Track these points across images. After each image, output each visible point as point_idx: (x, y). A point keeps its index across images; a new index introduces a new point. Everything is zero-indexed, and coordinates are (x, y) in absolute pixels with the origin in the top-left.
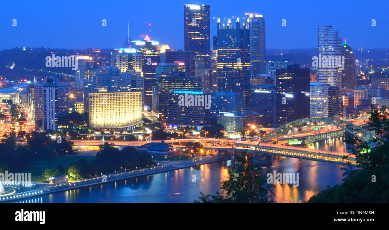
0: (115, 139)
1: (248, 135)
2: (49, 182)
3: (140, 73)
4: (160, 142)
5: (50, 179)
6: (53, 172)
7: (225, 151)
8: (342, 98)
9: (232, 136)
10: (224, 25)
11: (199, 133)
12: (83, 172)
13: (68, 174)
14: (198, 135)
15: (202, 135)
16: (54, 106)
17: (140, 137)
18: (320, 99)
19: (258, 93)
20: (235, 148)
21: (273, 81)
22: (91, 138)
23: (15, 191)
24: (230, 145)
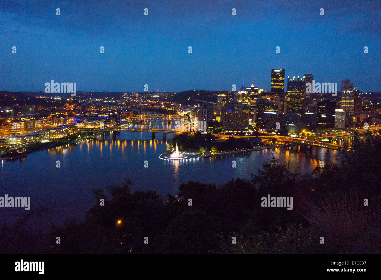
0: (234, 135)
1: (301, 136)
2: (202, 154)
3: (248, 103)
4: (256, 137)
5: (203, 152)
6: (204, 149)
7: (289, 142)
8: (353, 118)
9: (292, 136)
10: (291, 79)
11: (275, 133)
12: (219, 150)
13: (211, 150)
14: (275, 134)
15: (277, 134)
16: (207, 118)
17: (246, 134)
18: (341, 118)
19: (307, 114)
20: (294, 141)
21: (316, 108)
22: (223, 134)
23: (187, 157)
24: (291, 140)
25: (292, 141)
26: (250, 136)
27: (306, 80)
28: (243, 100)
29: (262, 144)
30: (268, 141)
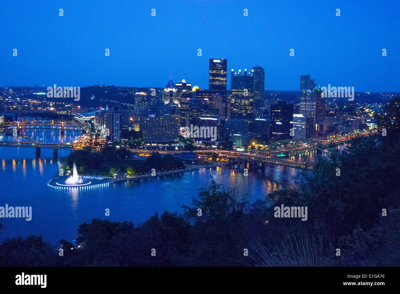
0: (159, 149)
1: (250, 149)
2: (113, 177)
3: (177, 105)
4: (189, 152)
5: (114, 175)
6: (116, 170)
7: (234, 159)
8: (315, 125)
9: (238, 150)
10: (236, 73)
12: (137, 171)
13: (126, 172)
14: (216, 148)
15: (218, 148)
16: (119, 125)
17: (177, 148)
18: (300, 126)
19: (258, 120)
20: (241, 157)
21: (268, 112)
22: (143, 148)
23: (90, 183)
24: (237, 155)
25: (239, 157)
26: (182, 150)
27: (255, 74)
28: (171, 101)
29: (198, 162)
30: (206, 158)
